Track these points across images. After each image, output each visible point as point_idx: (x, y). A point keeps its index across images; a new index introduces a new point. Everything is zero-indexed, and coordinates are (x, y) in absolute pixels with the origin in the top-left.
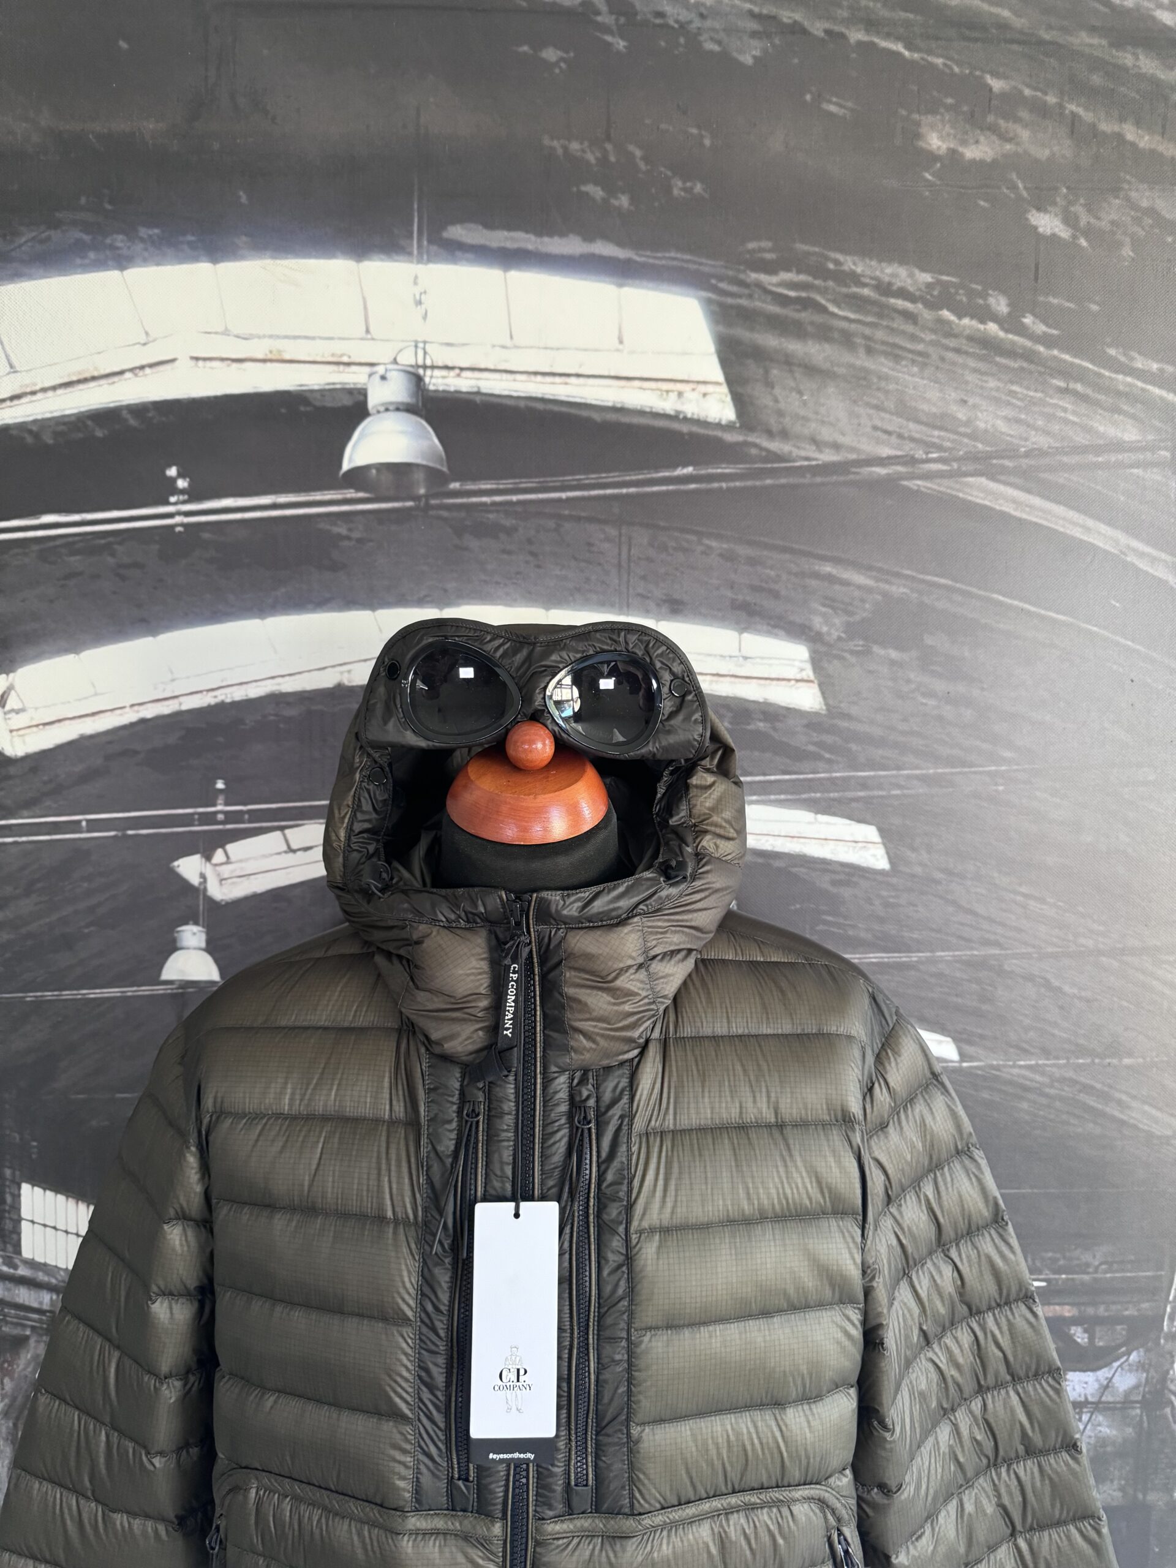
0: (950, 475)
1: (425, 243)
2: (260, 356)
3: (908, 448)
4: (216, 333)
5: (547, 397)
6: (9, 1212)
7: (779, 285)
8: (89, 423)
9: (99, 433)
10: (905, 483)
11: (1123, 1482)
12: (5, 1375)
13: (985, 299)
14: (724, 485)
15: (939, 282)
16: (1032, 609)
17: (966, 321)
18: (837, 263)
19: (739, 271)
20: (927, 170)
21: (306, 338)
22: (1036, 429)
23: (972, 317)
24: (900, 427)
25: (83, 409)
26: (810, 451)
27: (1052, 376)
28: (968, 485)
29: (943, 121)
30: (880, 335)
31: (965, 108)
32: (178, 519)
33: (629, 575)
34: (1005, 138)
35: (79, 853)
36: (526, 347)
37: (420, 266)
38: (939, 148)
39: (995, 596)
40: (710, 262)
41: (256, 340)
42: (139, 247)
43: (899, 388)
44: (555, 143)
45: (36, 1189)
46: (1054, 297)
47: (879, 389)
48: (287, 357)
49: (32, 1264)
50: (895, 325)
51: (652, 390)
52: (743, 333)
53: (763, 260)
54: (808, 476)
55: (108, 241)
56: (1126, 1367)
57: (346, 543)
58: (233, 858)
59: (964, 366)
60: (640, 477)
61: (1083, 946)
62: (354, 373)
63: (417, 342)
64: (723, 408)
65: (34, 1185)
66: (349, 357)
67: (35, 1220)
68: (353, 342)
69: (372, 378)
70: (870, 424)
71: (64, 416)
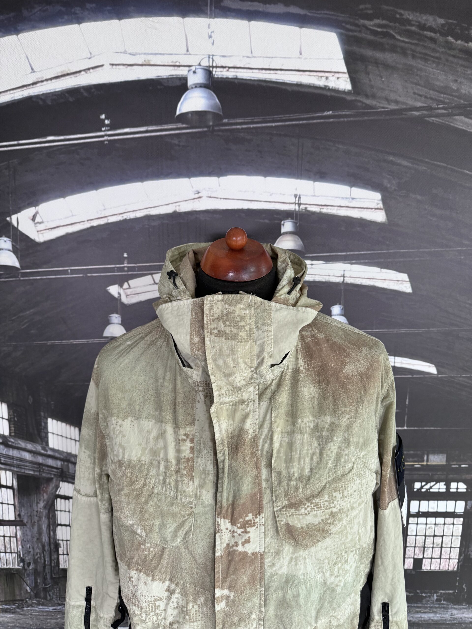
0: (448, 115)
1: (213, 8)
2: (140, 63)
3: (429, 103)
4: (121, 53)
5: (267, 80)
6: (43, 429)
7: (374, 25)
8: (67, 95)
9: (71, 99)
10: (427, 119)
12: (44, 493)
13: (468, 31)
14: (346, 120)
15: (448, 23)
17: (459, 42)
18: (401, 14)
19: (356, 19)
21: (160, 54)
23: (462, 40)
24: (426, 93)
25: (64, 89)
26: (385, 104)
28: (455, 120)
30: (419, 49)
32: (106, 138)
33: (302, 161)
35: (67, 283)
36: (258, 57)
37: (211, 19)
39: (465, 171)
40: (342, 15)
41: (138, 55)
42: (86, 13)
43: (426, 74)
47: (417, 75)
48: (152, 63)
49: (53, 450)
50: (426, 45)
51: (314, 76)
52: (356, 49)
53: (367, 14)
54: (383, 116)
55: (73, 10)
57: (177, 148)
58: (131, 286)
59: (457, 64)
60: (308, 116)
62: (182, 70)
63: (209, 56)
64: (346, 84)
65: (53, 419)
66: (179, 63)
67: (54, 432)
68: (181, 56)
69: (189, 72)
70: (412, 91)
71: (55, 92)
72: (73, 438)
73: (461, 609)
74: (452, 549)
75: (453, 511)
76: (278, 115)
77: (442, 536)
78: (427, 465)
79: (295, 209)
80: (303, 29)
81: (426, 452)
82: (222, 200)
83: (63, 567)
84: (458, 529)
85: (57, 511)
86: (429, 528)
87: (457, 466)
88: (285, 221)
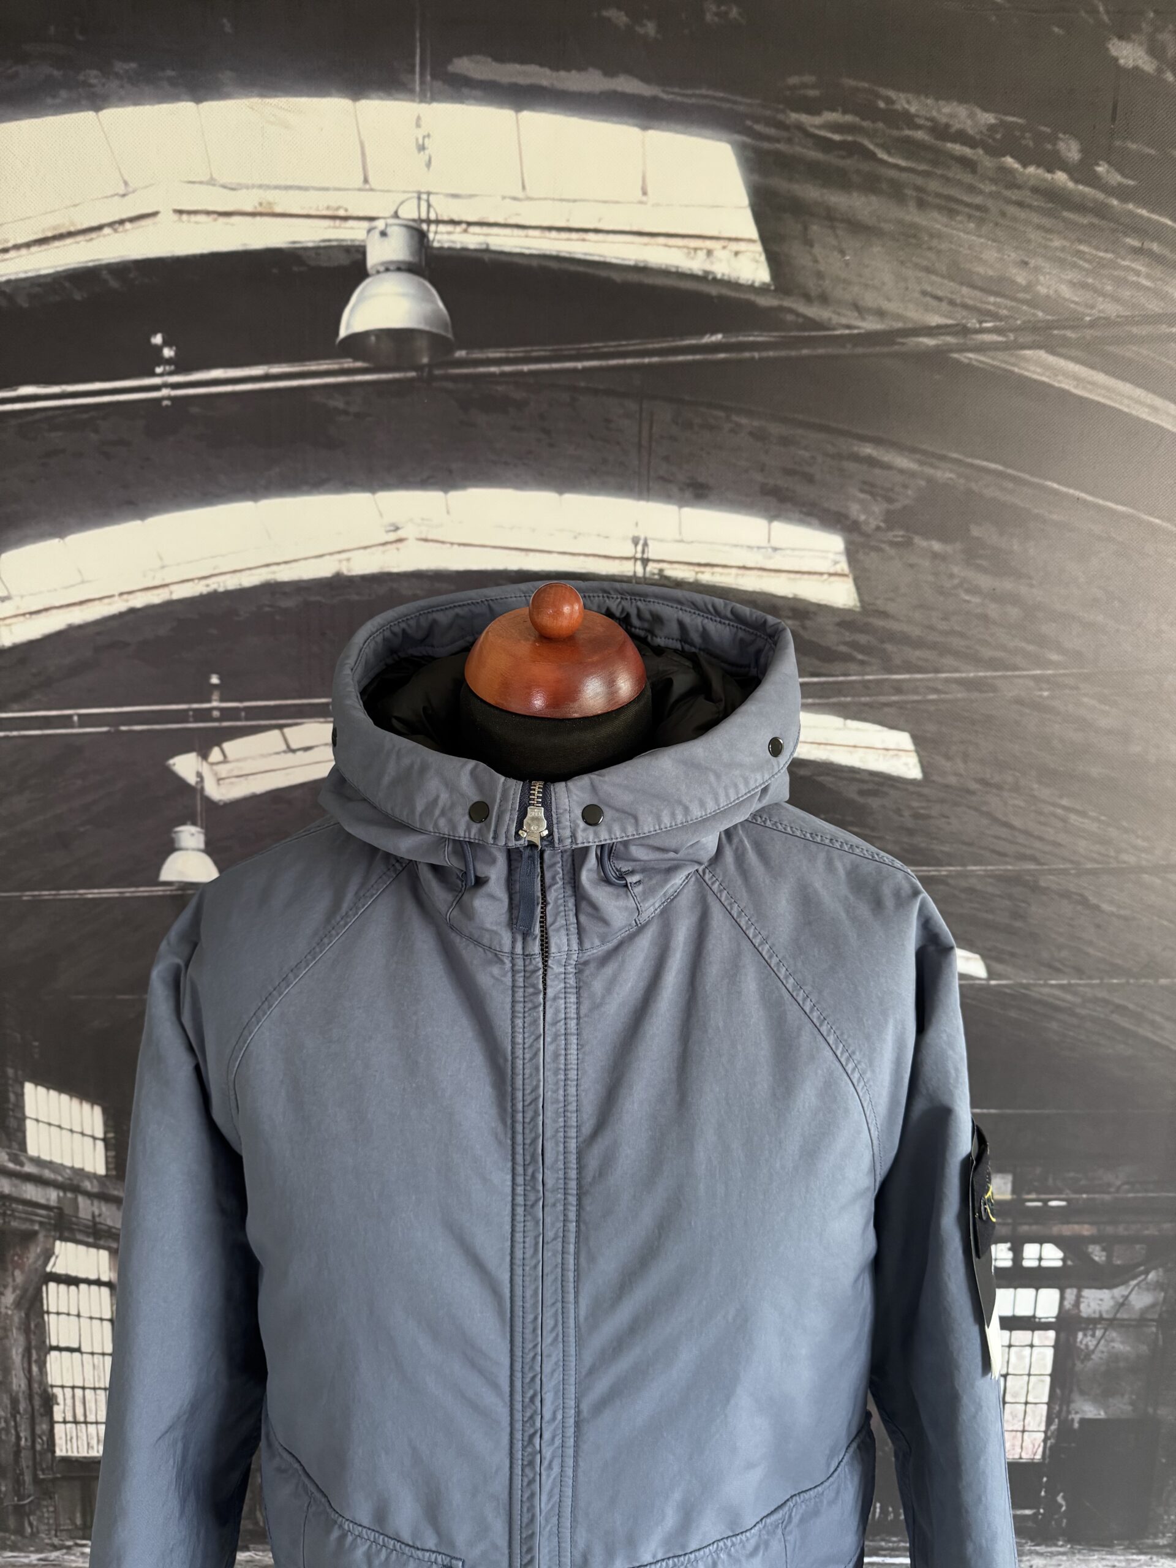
0: (1006, 347)
1: (429, 78)
2: (249, 208)
3: (960, 316)
4: (201, 183)
5: (564, 255)
6: (13, 1110)
7: (823, 127)
8: (67, 284)
9: (78, 297)
10: (955, 355)
11: (1134, 1397)
12: (14, 1268)
13: (1055, 145)
14: (756, 355)
15: (1002, 123)
16: (1089, 498)
17: (1031, 170)
18: (889, 101)
19: (778, 111)
21: (300, 188)
22: (1104, 295)
23: (1039, 166)
24: (952, 293)
25: (60, 269)
26: (851, 318)
27: (1126, 235)
28: (1025, 359)
30: (933, 185)
32: (165, 392)
33: (650, 455)
35: (71, 748)
36: (541, 199)
37: (424, 106)
39: (1049, 483)
40: (745, 100)
41: (244, 191)
42: (114, 84)
43: (953, 247)
45: (40, 1088)
46: (1133, 141)
47: (930, 249)
48: (278, 210)
49: (37, 1161)
50: (950, 175)
51: (679, 247)
52: (780, 184)
53: (805, 98)
54: (849, 346)
55: (81, 77)
56: (1143, 1285)
57: (343, 418)
58: (230, 756)
59: (1027, 222)
60: (664, 345)
61: (1125, 862)
62: (352, 228)
63: (419, 194)
64: (757, 269)
65: (37, 1084)
66: (346, 210)
67: (40, 1119)
68: (349, 192)
69: (371, 234)
70: (919, 288)
71: (39, 277)
72: (88, 1132)
73: (1053, 1554)
74: (1029, 1406)
75: (1031, 1313)
76: (589, 341)
77: (1006, 1376)
79: (635, 572)
80: (651, 133)
82: (456, 547)
83: (64, 1454)
84: (1044, 1359)
85: (48, 1313)
87: (1039, 1204)
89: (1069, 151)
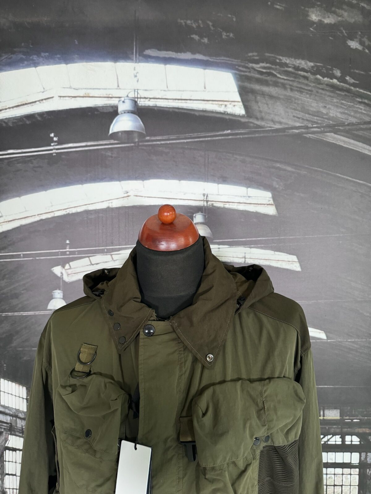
0: (321, 132)
1: (138, 56)
2: (82, 95)
3: (306, 123)
4: (67, 88)
5: (180, 107)
7: (260, 67)
9: (28, 122)
10: (305, 135)
13: (332, 71)
14: (241, 136)
15: (316, 66)
16: (351, 179)
17: (326, 79)
18: (280, 60)
19: (246, 63)
20: (311, 27)
21: (98, 89)
22: (351, 116)
23: (328, 77)
24: (303, 116)
25: (22, 114)
26: (271, 124)
27: (356, 98)
28: (327, 136)
29: (317, 11)
30: (295, 84)
31: (324, 6)
32: (54, 151)
34: (339, 16)
35: (20, 265)
36: (172, 91)
37: (136, 64)
38: (315, 19)
39: (338, 174)
40: (235, 60)
41: (80, 90)
42: (41, 59)
43: (302, 102)
44: (182, 21)
45: (5, 381)
46: (357, 70)
47: (295, 103)
48: (91, 95)
49: (4, 407)
50: (301, 81)
51: (216, 104)
52: (247, 85)
53: (254, 59)
54: (271, 133)
55: (31, 58)
57: (110, 158)
58: (72, 267)
59: (325, 95)
60: (212, 134)
63: (135, 90)
64: (241, 110)
65: (5, 379)
66: (112, 95)
67: (5, 391)
68: (113, 90)
69: (120, 102)
70: (292, 115)
71: (16, 117)
72: (21, 396)
75: (349, 462)
76: (188, 133)
77: (342, 486)
78: (323, 419)
79: (204, 205)
81: (322, 407)
82: (146, 198)
84: (355, 479)
85: (6, 461)
86: (330, 478)
87: (350, 421)
88: (197, 214)
89: (337, 73)
